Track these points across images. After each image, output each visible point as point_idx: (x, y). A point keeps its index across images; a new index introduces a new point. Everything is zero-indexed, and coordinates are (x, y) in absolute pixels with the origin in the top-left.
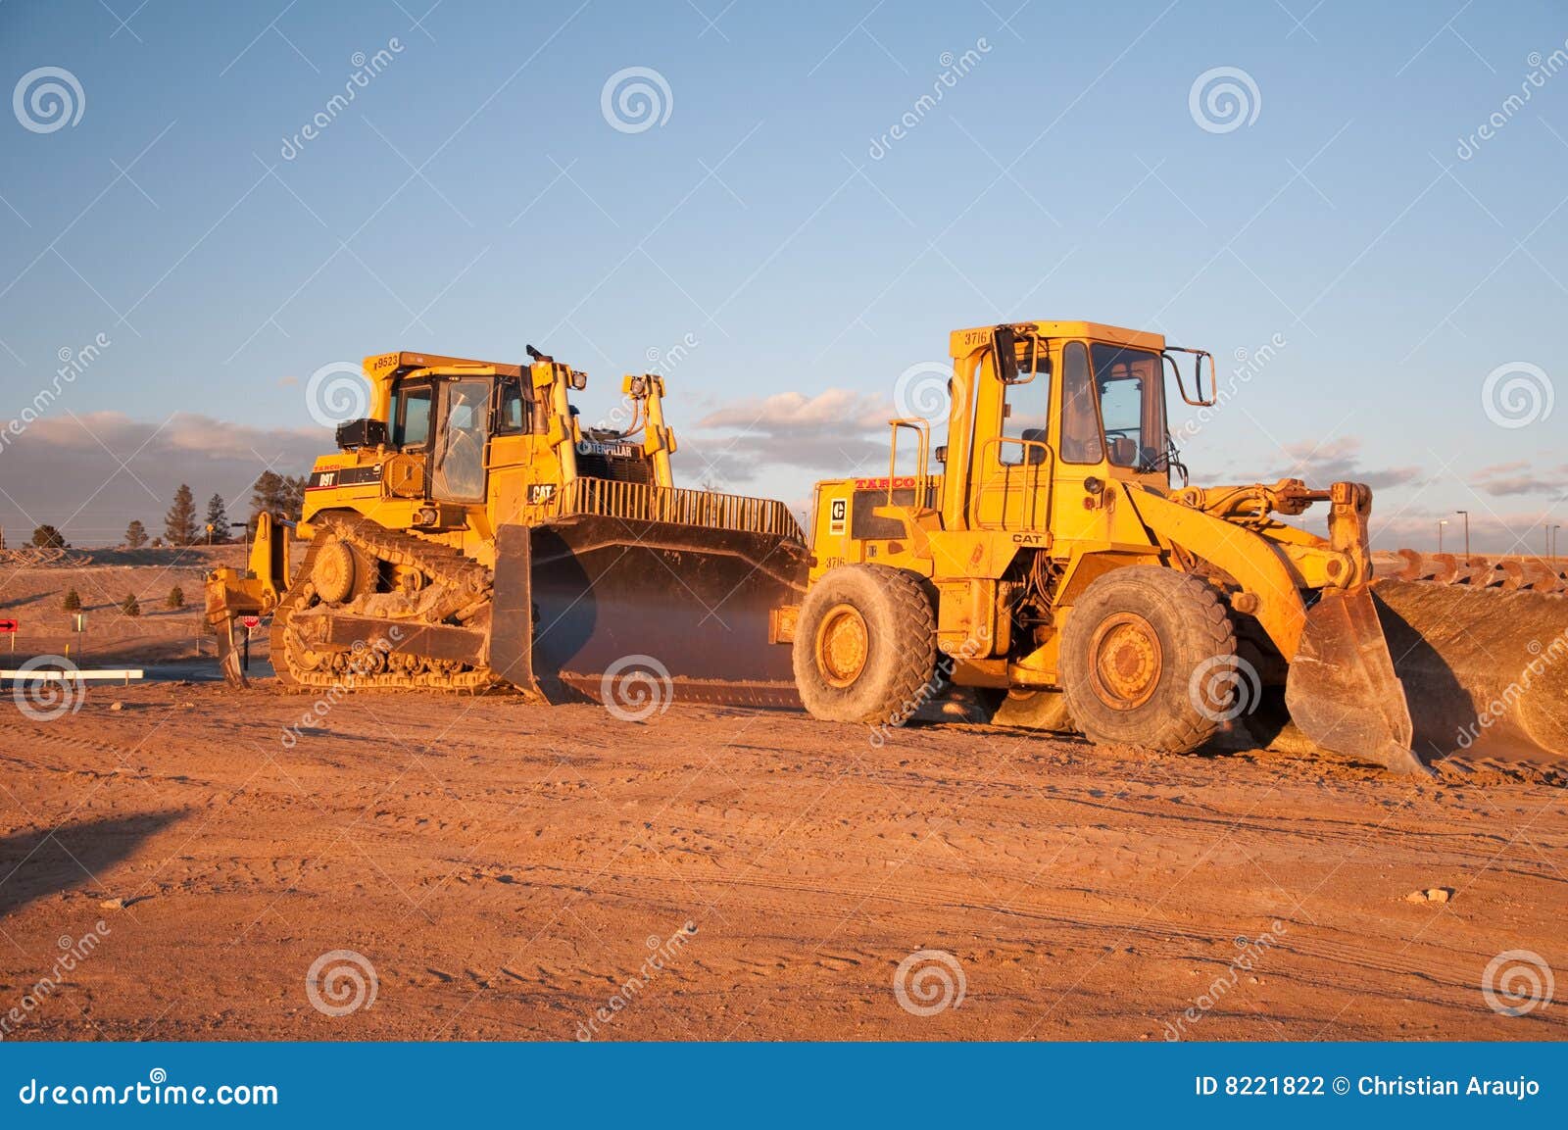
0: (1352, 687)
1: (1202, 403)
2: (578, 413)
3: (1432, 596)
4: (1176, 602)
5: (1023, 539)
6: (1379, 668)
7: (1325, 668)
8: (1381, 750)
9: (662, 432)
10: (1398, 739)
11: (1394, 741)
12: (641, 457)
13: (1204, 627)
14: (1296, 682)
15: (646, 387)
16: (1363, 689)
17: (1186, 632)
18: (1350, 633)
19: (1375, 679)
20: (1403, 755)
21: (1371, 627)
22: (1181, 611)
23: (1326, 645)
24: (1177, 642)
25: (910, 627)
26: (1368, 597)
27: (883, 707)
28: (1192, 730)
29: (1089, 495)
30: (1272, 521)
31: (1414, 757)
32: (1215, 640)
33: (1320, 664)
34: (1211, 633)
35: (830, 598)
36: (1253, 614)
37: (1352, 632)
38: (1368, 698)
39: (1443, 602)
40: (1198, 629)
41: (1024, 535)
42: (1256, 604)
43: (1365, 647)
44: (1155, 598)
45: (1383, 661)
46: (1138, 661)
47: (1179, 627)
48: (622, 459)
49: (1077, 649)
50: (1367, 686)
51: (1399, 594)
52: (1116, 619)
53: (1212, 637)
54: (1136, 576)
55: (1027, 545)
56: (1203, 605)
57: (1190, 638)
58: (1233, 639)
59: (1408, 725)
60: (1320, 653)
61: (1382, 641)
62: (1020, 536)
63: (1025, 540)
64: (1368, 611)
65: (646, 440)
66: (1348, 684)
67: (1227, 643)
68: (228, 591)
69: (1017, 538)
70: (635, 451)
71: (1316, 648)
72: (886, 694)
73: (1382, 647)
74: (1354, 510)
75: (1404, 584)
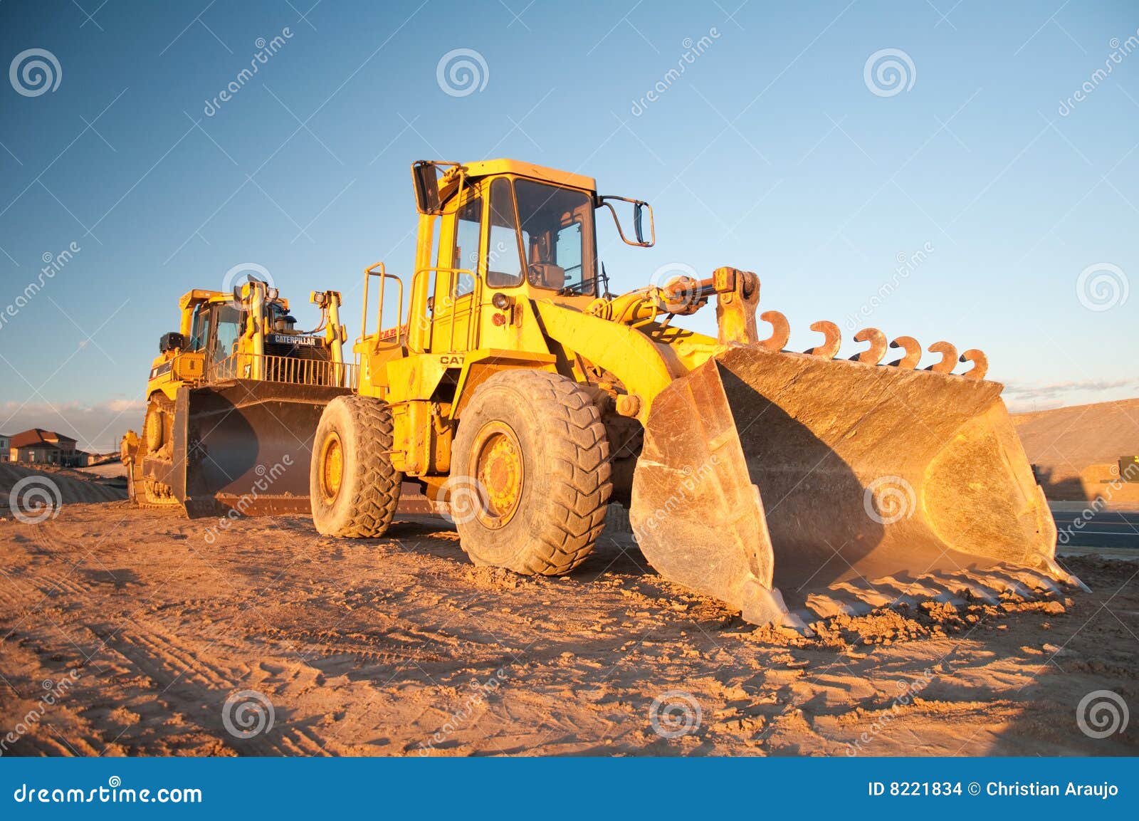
0: (702, 498)
1: (641, 242)
2: (295, 322)
3: (811, 376)
4: (535, 404)
5: (450, 360)
6: (732, 472)
7: (670, 474)
8: (737, 587)
9: (336, 328)
10: (756, 573)
11: (751, 576)
12: (323, 345)
13: (564, 432)
14: (641, 495)
15: (327, 299)
16: (714, 500)
17: (543, 439)
18: (697, 425)
19: (727, 488)
20: (761, 597)
21: (720, 414)
22: (539, 415)
23: (672, 444)
24: (534, 450)
25: (372, 449)
26: (714, 374)
27: (353, 522)
28: (557, 551)
29: (500, 311)
30: (681, 330)
31: (776, 600)
32: (577, 446)
33: (666, 469)
34: (572, 438)
35: (326, 429)
36: (637, 417)
37: (699, 423)
38: (721, 514)
39: (827, 384)
40: (557, 434)
41: (450, 357)
42: (639, 406)
43: (714, 444)
44: (517, 402)
45: (735, 461)
46: (507, 474)
47: (537, 433)
48: (308, 347)
49: (460, 463)
50: (719, 497)
51: (764, 372)
52: (490, 430)
53: (572, 443)
54: (504, 380)
55: (454, 366)
56: (567, 407)
57: (547, 446)
58: (604, 445)
59: (767, 553)
60: (666, 456)
61: (732, 433)
62: (447, 358)
63: (452, 362)
64: (716, 393)
65: (326, 335)
66: (697, 495)
67: (596, 448)
68: (129, 445)
69: (445, 360)
70: (318, 341)
71: (661, 448)
72: (352, 511)
73: (733, 441)
74: (739, 298)
75: (767, 357)
